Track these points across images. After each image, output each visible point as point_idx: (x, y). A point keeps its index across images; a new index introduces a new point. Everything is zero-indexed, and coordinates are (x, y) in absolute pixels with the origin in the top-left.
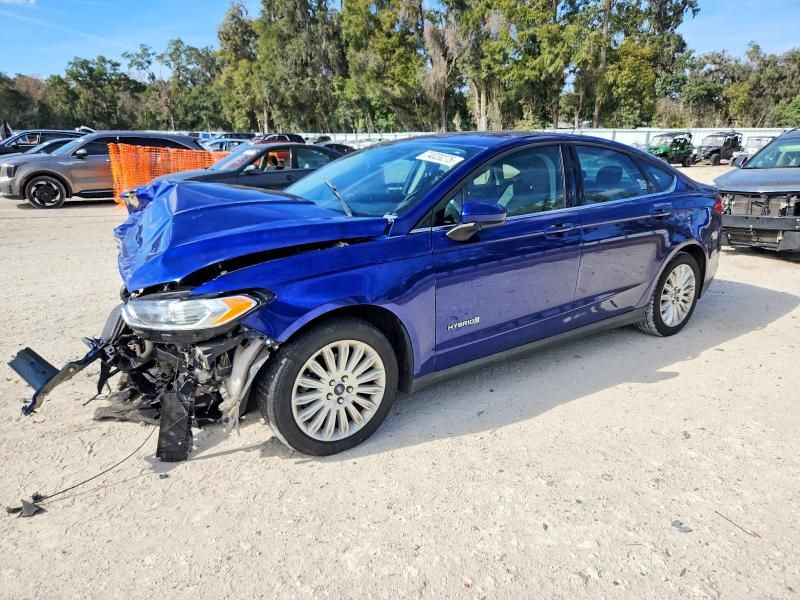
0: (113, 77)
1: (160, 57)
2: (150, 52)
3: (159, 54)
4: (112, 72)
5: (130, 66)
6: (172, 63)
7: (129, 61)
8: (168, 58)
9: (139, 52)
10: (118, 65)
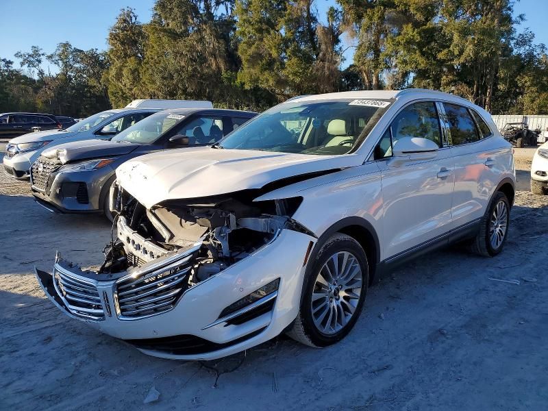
0: (6, 74)
1: (50, 57)
2: (40, 52)
3: (49, 54)
4: (6, 68)
5: (22, 64)
6: (60, 62)
7: (21, 60)
8: (57, 58)
9: (31, 52)
10: (10, 62)
